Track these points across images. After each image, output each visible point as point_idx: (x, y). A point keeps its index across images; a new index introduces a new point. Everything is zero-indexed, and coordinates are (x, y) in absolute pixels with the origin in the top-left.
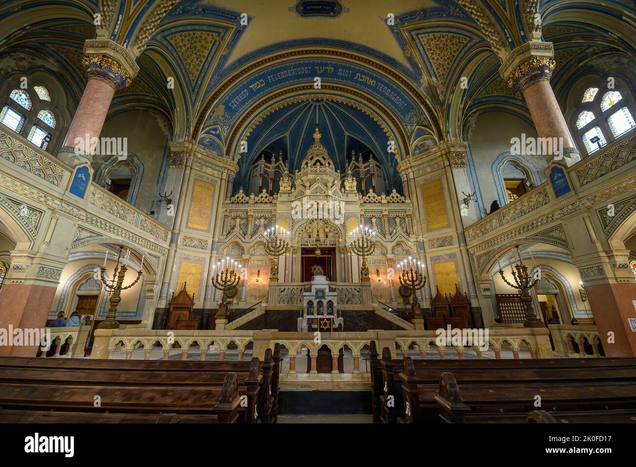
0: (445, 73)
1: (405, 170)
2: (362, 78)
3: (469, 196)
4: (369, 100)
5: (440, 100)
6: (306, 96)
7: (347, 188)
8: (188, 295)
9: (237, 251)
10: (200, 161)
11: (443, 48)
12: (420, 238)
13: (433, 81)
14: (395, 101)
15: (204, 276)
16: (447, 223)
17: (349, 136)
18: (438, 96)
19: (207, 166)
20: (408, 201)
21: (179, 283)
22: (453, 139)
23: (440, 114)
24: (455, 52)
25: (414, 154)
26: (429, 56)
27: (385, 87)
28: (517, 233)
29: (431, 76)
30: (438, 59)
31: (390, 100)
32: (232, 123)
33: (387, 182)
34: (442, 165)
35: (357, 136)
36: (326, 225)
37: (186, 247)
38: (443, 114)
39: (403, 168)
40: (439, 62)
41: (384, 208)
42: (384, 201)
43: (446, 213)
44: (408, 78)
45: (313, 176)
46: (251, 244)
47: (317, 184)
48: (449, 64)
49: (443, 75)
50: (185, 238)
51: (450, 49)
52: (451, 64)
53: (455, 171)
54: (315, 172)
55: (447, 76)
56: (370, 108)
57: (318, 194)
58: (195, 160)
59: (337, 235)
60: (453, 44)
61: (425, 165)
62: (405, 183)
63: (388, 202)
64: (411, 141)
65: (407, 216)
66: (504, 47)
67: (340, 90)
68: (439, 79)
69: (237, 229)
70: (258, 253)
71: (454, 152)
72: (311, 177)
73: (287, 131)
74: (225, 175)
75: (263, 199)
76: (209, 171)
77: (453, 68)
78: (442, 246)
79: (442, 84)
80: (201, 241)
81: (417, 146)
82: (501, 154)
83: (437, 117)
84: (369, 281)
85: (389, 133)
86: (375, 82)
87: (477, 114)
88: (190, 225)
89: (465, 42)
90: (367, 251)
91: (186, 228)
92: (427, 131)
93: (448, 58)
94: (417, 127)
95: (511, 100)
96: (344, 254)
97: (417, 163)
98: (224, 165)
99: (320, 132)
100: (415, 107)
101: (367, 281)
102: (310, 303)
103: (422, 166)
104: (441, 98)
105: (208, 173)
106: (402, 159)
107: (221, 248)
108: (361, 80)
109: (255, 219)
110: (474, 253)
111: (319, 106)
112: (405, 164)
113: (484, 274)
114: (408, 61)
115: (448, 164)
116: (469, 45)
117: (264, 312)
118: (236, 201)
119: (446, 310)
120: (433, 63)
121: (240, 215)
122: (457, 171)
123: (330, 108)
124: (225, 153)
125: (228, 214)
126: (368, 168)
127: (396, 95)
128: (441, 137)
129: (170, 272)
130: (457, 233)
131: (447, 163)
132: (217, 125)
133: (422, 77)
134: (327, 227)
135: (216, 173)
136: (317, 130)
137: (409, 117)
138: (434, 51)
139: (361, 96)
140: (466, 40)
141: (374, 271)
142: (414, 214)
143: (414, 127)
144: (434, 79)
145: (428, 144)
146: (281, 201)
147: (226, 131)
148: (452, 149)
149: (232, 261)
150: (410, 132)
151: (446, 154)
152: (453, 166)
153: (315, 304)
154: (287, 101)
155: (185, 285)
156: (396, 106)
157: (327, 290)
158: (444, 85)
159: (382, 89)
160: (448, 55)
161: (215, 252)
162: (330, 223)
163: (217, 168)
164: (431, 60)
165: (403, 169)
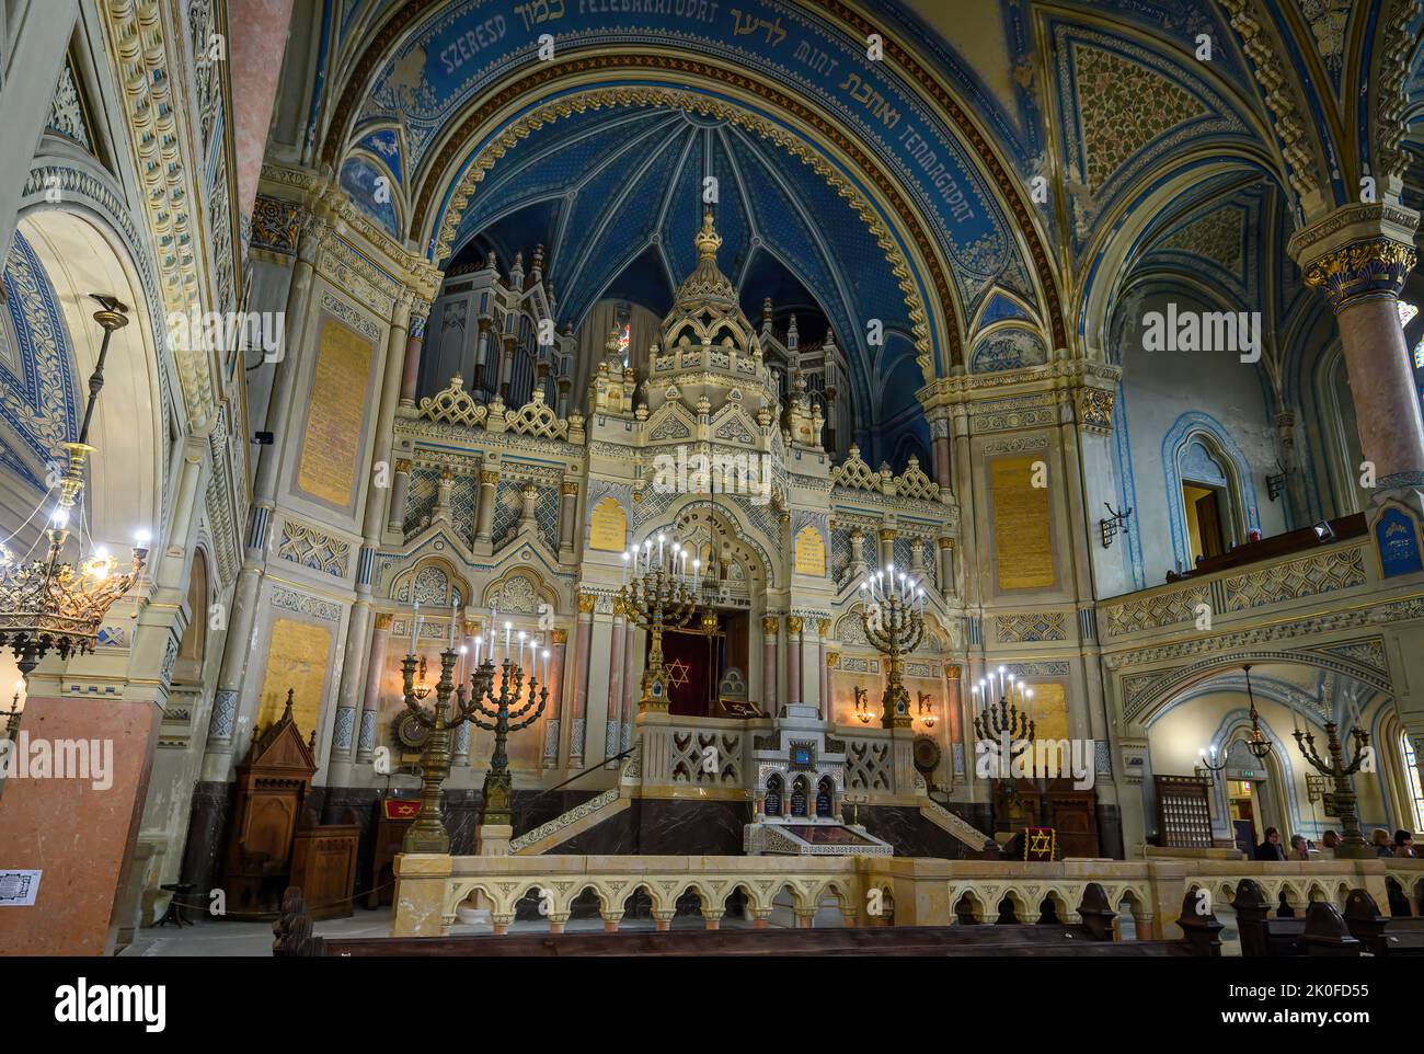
0: (1109, 166)
1: (945, 406)
2: (862, 92)
3: (1120, 516)
4: (868, 166)
5: (1074, 233)
6: (678, 92)
7: (798, 435)
8: (298, 738)
9: (437, 592)
10: (340, 249)
11: (1127, 103)
12: (974, 610)
13: (1069, 177)
14: (945, 192)
15: (335, 673)
16: (1051, 578)
17: (762, 249)
18: (1074, 221)
19: (357, 271)
20: (947, 499)
21: (266, 693)
22: (1092, 351)
23: (1067, 274)
24: (1156, 125)
25: (975, 368)
26: (1081, 107)
27: (924, 143)
28: (1263, 636)
29: (1067, 161)
30: (1101, 124)
31: (928, 184)
32: (436, 125)
33: (858, 421)
34: (1054, 416)
35: (789, 259)
36: (724, 538)
37: (288, 563)
38: (1076, 275)
39: (940, 398)
40: (1101, 132)
41: (888, 510)
42: (889, 490)
43: (1051, 551)
44: (998, 141)
45: (721, 379)
46: (496, 574)
47: (733, 411)
48: (1127, 149)
49: (1103, 170)
50: (290, 529)
51: (1147, 112)
52: (1135, 151)
53: (1087, 441)
54: (723, 369)
55: (1114, 178)
56: (861, 187)
57: (735, 441)
58: (328, 242)
59: (753, 574)
60: (1159, 104)
61: (1007, 406)
62: (943, 443)
63: (899, 494)
64: (973, 326)
65: (941, 541)
66: (1321, 186)
67: (789, 108)
68: (1088, 176)
69: (444, 515)
70: (510, 606)
71: (1092, 388)
72: (713, 381)
73: (573, 184)
74: (404, 312)
75: (533, 423)
76: (361, 288)
77: (1138, 164)
78: (1032, 639)
79: (1092, 192)
80: (330, 544)
81: (985, 343)
82: (1183, 415)
83: (1058, 279)
84: (910, 725)
85: (909, 282)
86: (898, 117)
87: (1144, 291)
88: (303, 483)
89: (1196, 115)
90: (902, 642)
91: (291, 492)
92: (1021, 308)
93: (1132, 134)
94: (996, 289)
95: (1219, 276)
96: (776, 633)
97: (984, 393)
98: (408, 277)
99: (720, 229)
100: (998, 228)
101: (905, 725)
102: (776, 782)
103: (996, 407)
104: (1079, 231)
105: (359, 296)
106: (939, 373)
107: (387, 576)
108: (858, 98)
109: (502, 487)
110: (1118, 667)
111: (702, 132)
112: (948, 388)
113: (1136, 723)
114: (1017, 94)
115: (1071, 418)
116: (1202, 128)
117: (628, 804)
118: (440, 415)
119: (1087, 810)
120: (1083, 129)
121: (452, 466)
122: (1090, 441)
123: (733, 146)
124: (408, 231)
125: (410, 456)
126: (817, 370)
127: (949, 177)
128: (1060, 339)
129: (244, 653)
130: (1077, 609)
131: (1067, 415)
132: (396, 121)
133: (1043, 154)
134: (727, 545)
135: (379, 297)
136: (709, 219)
137: (975, 251)
138: (1099, 97)
139: (846, 146)
140: (1200, 110)
141: (847, 693)
142: (962, 537)
143: (985, 285)
144: (1075, 173)
145: (1018, 346)
146: (605, 443)
147: (414, 148)
148: (1087, 380)
149: (522, 635)
150: (972, 297)
151: (1070, 388)
152: (1084, 426)
153: (789, 786)
154: (617, 93)
155: (289, 703)
156: (944, 209)
157: (821, 747)
158: (1098, 198)
159: (913, 147)
160: (1135, 124)
161: (367, 588)
162: (740, 536)
163: (386, 284)
164: (1083, 121)
165: (941, 401)
